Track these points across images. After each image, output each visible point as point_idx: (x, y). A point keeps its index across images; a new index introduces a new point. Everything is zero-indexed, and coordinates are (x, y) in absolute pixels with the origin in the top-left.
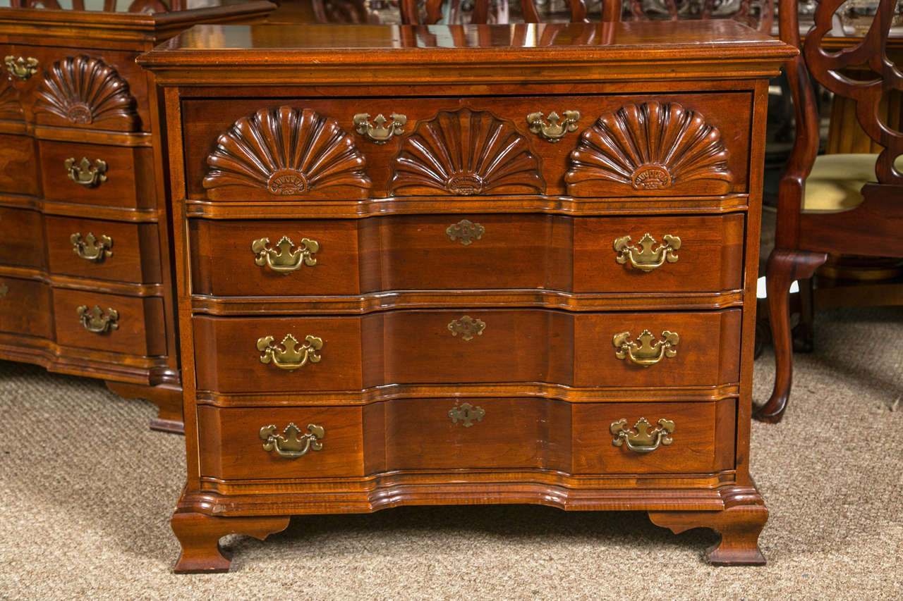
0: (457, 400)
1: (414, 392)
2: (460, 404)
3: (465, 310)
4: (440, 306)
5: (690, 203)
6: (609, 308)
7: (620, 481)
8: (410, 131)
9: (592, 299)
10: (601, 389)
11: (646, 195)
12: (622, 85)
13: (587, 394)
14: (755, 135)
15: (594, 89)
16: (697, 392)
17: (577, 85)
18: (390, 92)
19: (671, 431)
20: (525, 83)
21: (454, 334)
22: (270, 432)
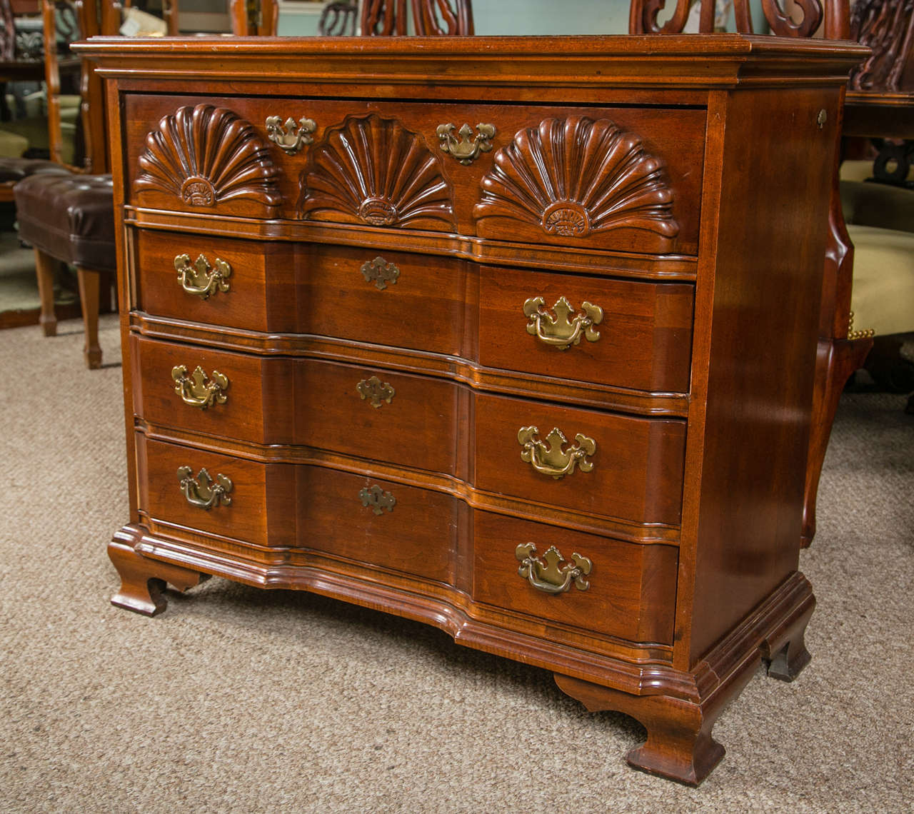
0: (368, 479)
1: (327, 460)
2: (371, 484)
3: (374, 370)
4: (351, 361)
5: (615, 261)
6: (515, 391)
7: (527, 624)
8: (319, 141)
9: (497, 376)
10: (505, 497)
11: (560, 243)
12: (542, 91)
13: (491, 500)
14: (707, 172)
15: (508, 95)
16: (620, 527)
17: (490, 89)
18: (298, 91)
19: (586, 572)
20: (431, 84)
21: (363, 397)
22: (185, 473)
